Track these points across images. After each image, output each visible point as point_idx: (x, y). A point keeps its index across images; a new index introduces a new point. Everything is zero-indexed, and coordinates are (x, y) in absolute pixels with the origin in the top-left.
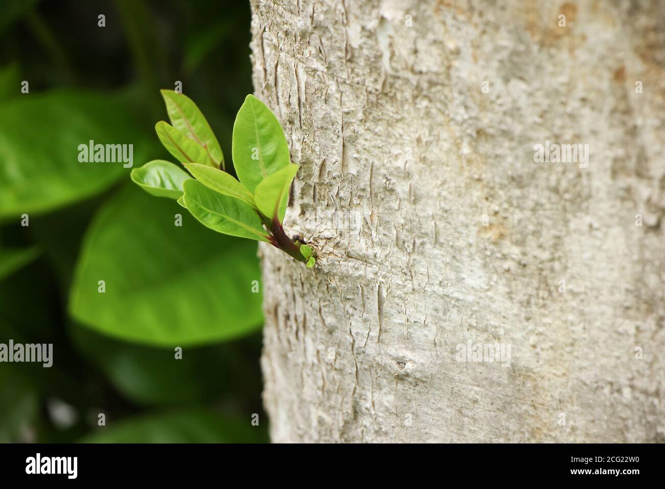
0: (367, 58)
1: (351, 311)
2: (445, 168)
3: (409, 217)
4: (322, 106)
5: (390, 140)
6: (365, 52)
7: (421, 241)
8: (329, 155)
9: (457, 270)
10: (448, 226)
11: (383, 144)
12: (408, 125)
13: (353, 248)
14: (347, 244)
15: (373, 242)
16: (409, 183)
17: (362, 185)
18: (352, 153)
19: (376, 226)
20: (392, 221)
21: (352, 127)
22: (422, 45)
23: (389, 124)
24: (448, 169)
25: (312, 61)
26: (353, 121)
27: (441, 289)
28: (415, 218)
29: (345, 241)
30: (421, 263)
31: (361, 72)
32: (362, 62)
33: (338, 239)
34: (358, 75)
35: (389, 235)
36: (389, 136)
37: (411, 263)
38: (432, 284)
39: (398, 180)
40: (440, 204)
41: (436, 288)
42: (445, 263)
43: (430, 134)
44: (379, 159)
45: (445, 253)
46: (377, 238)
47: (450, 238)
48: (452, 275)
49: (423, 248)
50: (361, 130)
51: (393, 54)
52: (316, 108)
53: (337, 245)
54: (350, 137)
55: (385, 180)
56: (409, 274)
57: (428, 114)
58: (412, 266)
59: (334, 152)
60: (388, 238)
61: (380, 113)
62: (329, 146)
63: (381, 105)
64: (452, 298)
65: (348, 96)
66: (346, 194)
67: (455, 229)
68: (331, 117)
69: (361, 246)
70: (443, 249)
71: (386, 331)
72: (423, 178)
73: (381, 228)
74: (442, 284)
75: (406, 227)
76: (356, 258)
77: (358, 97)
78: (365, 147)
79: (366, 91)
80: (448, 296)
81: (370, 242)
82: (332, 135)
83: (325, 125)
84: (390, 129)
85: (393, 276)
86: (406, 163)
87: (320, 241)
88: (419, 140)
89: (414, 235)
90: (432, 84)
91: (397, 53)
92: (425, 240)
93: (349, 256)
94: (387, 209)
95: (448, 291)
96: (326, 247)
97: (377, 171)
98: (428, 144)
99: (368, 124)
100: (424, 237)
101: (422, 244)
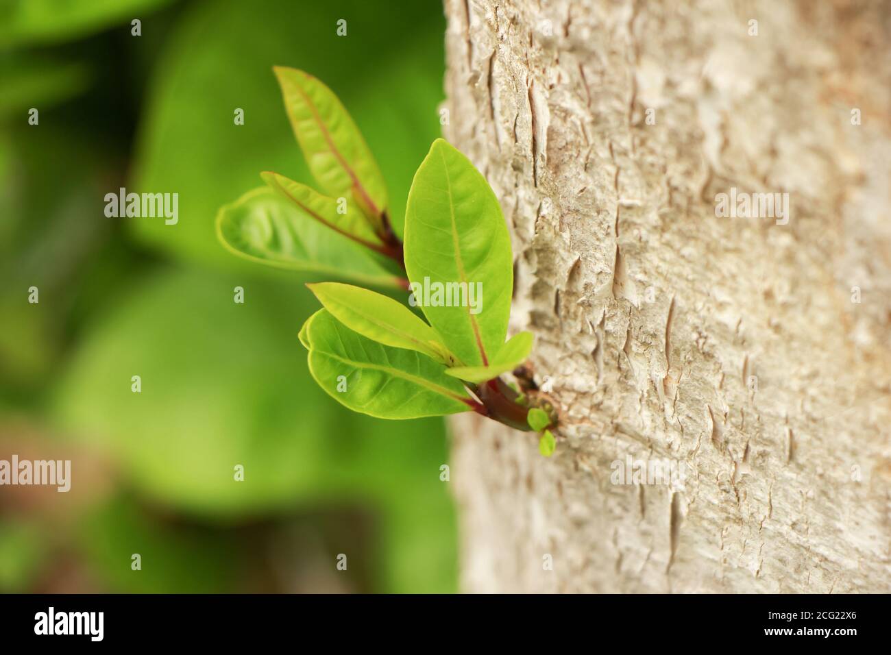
0: (673, 134)
1: (618, 511)
2: (817, 351)
3: (739, 406)
4: (579, 174)
5: (709, 274)
6: (671, 121)
7: (760, 448)
8: (589, 259)
9: (829, 515)
10: (817, 443)
11: (695, 276)
12: (750, 264)
13: (627, 421)
14: (615, 409)
15: (666, 424)
16: (744, 354)
17: (650, 327)
18: (631, 270)
19: (674, 398)
20: (706, 402)
21: (636, 232)
22: (787, 146)
23: (711, 249)
24: (824, 355)
25: (562, 94)
26: (638, 221)
27: (794, 534)
28: (750, 410)
29: (613, 403)
30: (759, 482)
31: (658, 149)
32: (662, 136)
33: (600, 397)
34: (652, 152)
35: (698, 420)
36: (708, 267)
37: (739, 479)
38: (778, 521)
39: (721, 343)
40: (802, 406)
41: (785, 529)
42: (805, 497)
43: (792, 292)
44: (688, 298)
45: (806, 481)
46: (675, 419)
47: (818, 461)
48: (818, 519)
49: (764, 461)
50: (654, 241)
51: (725, 144)
52: (567, 174)
53: (597, 407)
54: (632, 245)
55: (695, 336)
56: (732, 492)
57: (790, 258)
58: (740, 482)
59: (598, 255)
60: (695, 424)
61: (692, 227)
62: (588, 243)
63: (697, 215)
64: (817, 554)
65: (631, 177)
66: (618, 328)
67: (831, 452)
68: (595, 200)
69: (642, 419)
70: (803, 474)
71: (682, 560)
72: (772, 354)
73: (683, 406)
74: (798, 527)
75: (733, 420)
76: (631, 436)
77: (649, 185)
78: (660, 270)
79: (669, 183)
80: (808, 549)
81: (660, 421)
82: (595, 228)
83: (583, 210)
84: (711, 257)
85: (703, 486)
86: (740, 322)
87: (565, 394)
88: (768, 295)
89: (749, 436)
90: (800, 213)
91: (734, 142)
92: (768, 449)
93: (618, 429)
94: (698, 381)
95: (808, 541)
96: (576, 407)
97: (681, 316)
98: (785, 306)
99: (667, 236)
100: (765, 445)
101: (763, 455)
